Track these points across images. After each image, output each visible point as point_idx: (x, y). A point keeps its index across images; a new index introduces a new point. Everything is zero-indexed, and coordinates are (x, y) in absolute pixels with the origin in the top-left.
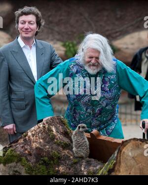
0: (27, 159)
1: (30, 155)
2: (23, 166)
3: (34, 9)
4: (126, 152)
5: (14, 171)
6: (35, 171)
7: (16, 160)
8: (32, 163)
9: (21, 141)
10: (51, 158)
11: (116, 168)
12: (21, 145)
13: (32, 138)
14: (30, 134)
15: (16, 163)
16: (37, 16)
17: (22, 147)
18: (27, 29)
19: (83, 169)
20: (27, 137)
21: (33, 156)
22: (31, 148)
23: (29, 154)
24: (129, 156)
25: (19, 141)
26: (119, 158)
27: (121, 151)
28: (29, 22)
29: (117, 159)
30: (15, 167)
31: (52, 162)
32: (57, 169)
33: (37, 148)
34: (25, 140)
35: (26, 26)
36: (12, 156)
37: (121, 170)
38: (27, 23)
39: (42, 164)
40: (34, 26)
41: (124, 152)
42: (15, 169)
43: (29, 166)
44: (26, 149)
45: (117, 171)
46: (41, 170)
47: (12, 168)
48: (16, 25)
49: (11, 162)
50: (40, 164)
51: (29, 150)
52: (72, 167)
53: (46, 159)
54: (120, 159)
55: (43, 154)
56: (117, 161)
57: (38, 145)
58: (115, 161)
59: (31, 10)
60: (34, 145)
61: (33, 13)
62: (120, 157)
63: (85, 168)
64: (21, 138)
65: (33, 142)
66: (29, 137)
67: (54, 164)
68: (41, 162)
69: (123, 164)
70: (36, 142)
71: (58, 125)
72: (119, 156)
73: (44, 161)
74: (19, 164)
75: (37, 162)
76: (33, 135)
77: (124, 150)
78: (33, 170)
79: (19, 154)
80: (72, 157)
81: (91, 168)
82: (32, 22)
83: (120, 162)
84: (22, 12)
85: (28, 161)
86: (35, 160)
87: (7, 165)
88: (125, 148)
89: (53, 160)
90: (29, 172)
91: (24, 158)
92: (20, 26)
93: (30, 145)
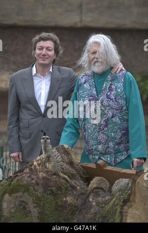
0: (34, 189)
1: (38, 184)
2: (30, 196)
3: (52, 35)
4: (140, 182)
5: (21, 201)
6: (43, 201)
7: (23, 190)
8: (40, 193)
9: (27, 170)
10: (59, 188)
11: (131, 199)
12: (28, 175)
13: (38, 168)
14: (35, 163)
15: (23, 193)
16: (55, 42)
17: (29, 177)
18: (44, 55)
19: (91, 200)
20: (33, 167)
21: (41, 186)
22: (38, 178)
23: (36, 184)
24: (144, 186)
25: (25, 171)
26: (133, 188)
27: (135, 182)
28: (48, 49)
29: (132, 189)
30: (21, 197)
31: (59, 192)
32: (64, 199)
33: (44, 178)
34: (31, 170)
35: (44, 51)
36: (19, 185)
37: (136, 201)
38: (45, 49)
39: (50, 194)
40: (52, 53)
41: (138, 182)
42: (21, 200)
43: (37, 196)
44: (33, 179)
45: (132, 202)
46: (48, 200)
47: (18, 198)
48: (33, 52)
49: (17, 192)
50: (47, 195)
51: (36, 180)
52: (80, 198)
53: (54, 189)
54: (135, 189)
55: (51, 184)
56: (131, 191)
57: (44, 175)
58: (129, 192)
59: (49, 35)
60: (41, 175)
61: (51, 39)
62: (135, 187)
63: (93, 199)
64: (26, 167)
65: (40, 172)
66: (35, 166)
67: (62, 194)
68: (49, 192)
69: (138, 195)
70: (42, 171)
71: (63, 155)
72: (133, 186)
73: (51, 191)
74: (25, 194)
75: (45, 192)
76: (39, 165)
77: (138, 180)
78: (41, 200)
79: (26, 184)
80: (79, 188)
81: (100, 199)
82: (50, 48)
83: (135, 193)
84: (40, 38)
85: (36, 191)
86: (42, 190)
87: (12, 195)
88: (139, 178)
89: (61, 191)
90: (37, 202)
91: (31, 188)
92: (38, 51)
93: (37, 175)
